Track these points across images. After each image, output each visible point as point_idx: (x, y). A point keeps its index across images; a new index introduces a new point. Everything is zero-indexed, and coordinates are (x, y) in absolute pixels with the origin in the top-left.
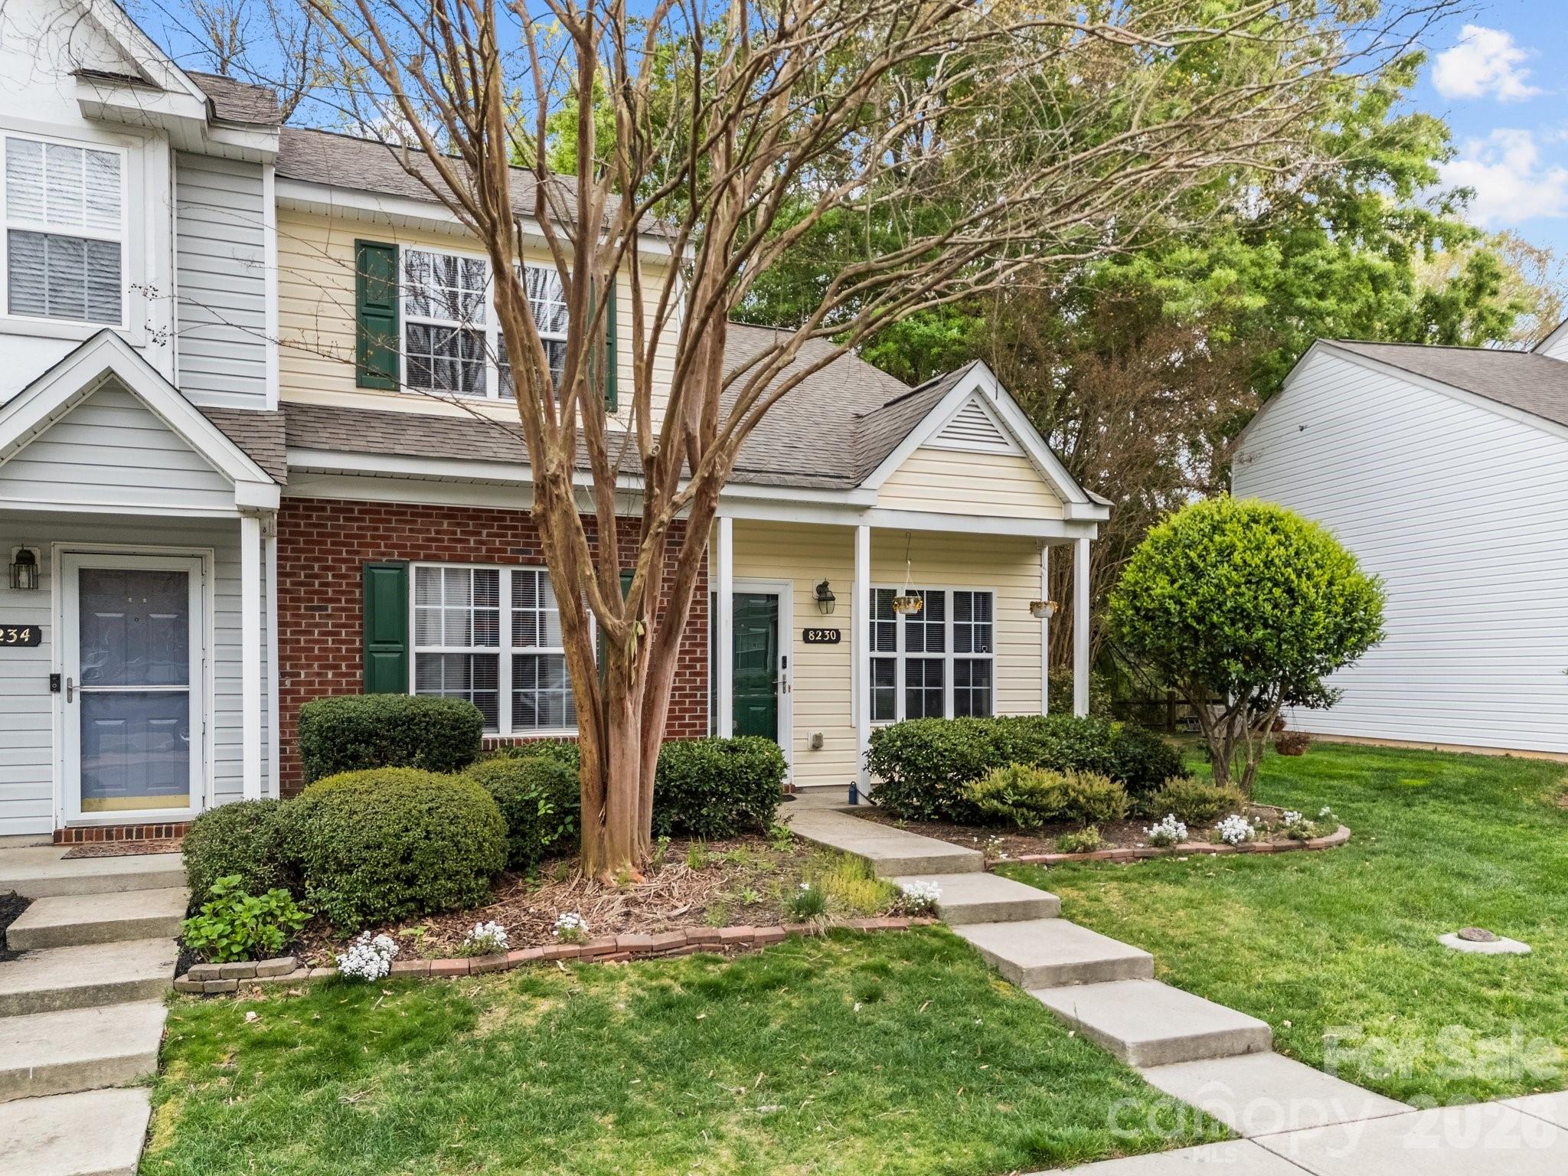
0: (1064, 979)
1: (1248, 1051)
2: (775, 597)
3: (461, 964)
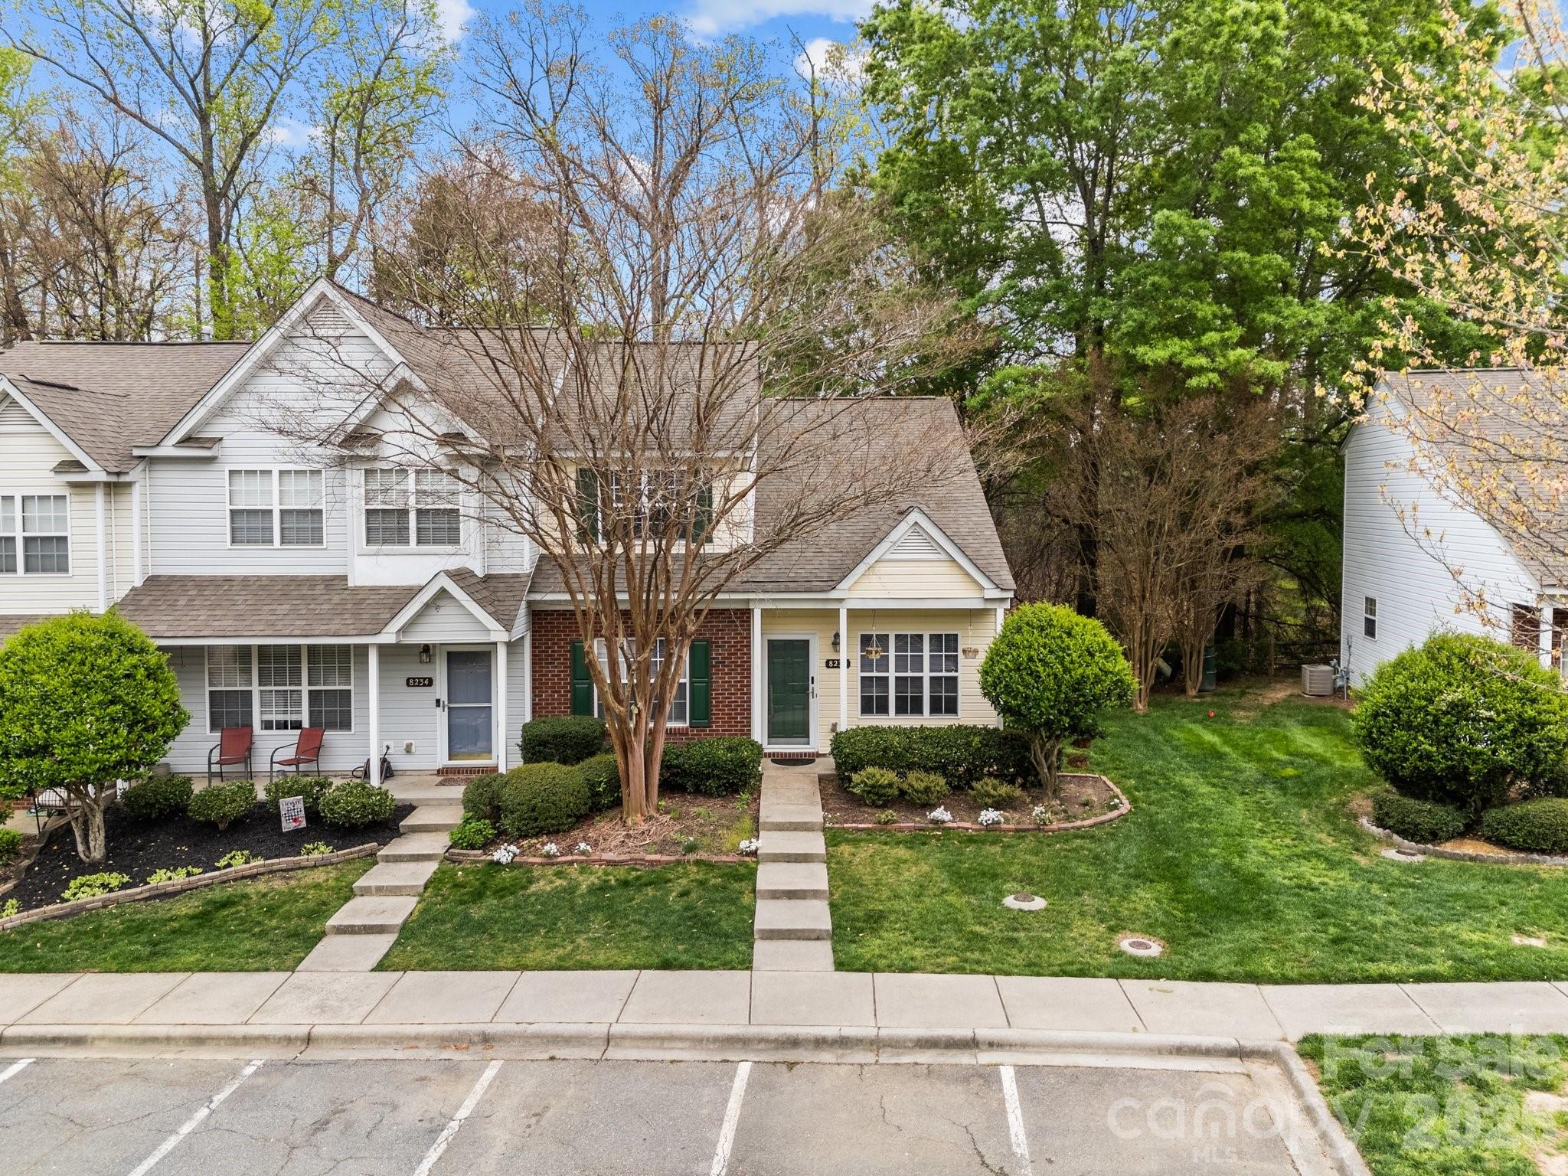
0: (781, 896)
1: (818, 939)
2: (807, 642)
3: (538, 860)
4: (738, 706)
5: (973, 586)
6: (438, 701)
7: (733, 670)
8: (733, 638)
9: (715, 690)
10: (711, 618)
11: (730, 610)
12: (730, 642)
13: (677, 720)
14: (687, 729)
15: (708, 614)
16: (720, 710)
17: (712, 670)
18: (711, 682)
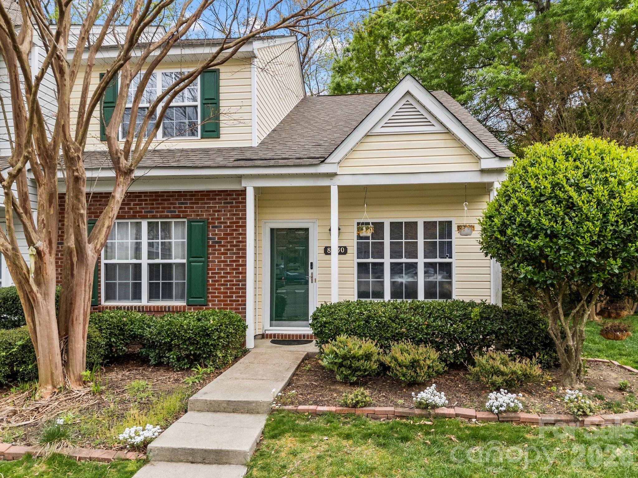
2: (307, 230)
4: (233, 285)
5: (468, 159)
7: (229, 250)
8: (229, 219)
9: (211, 269)
10: (208, 199)
11: (227, 191)
12: (226, 223)
13: (177, 298)
14: (184, 307)
15: (205, 195)
16: (216, 289)
17: (208, 250)
18: (208, 262)
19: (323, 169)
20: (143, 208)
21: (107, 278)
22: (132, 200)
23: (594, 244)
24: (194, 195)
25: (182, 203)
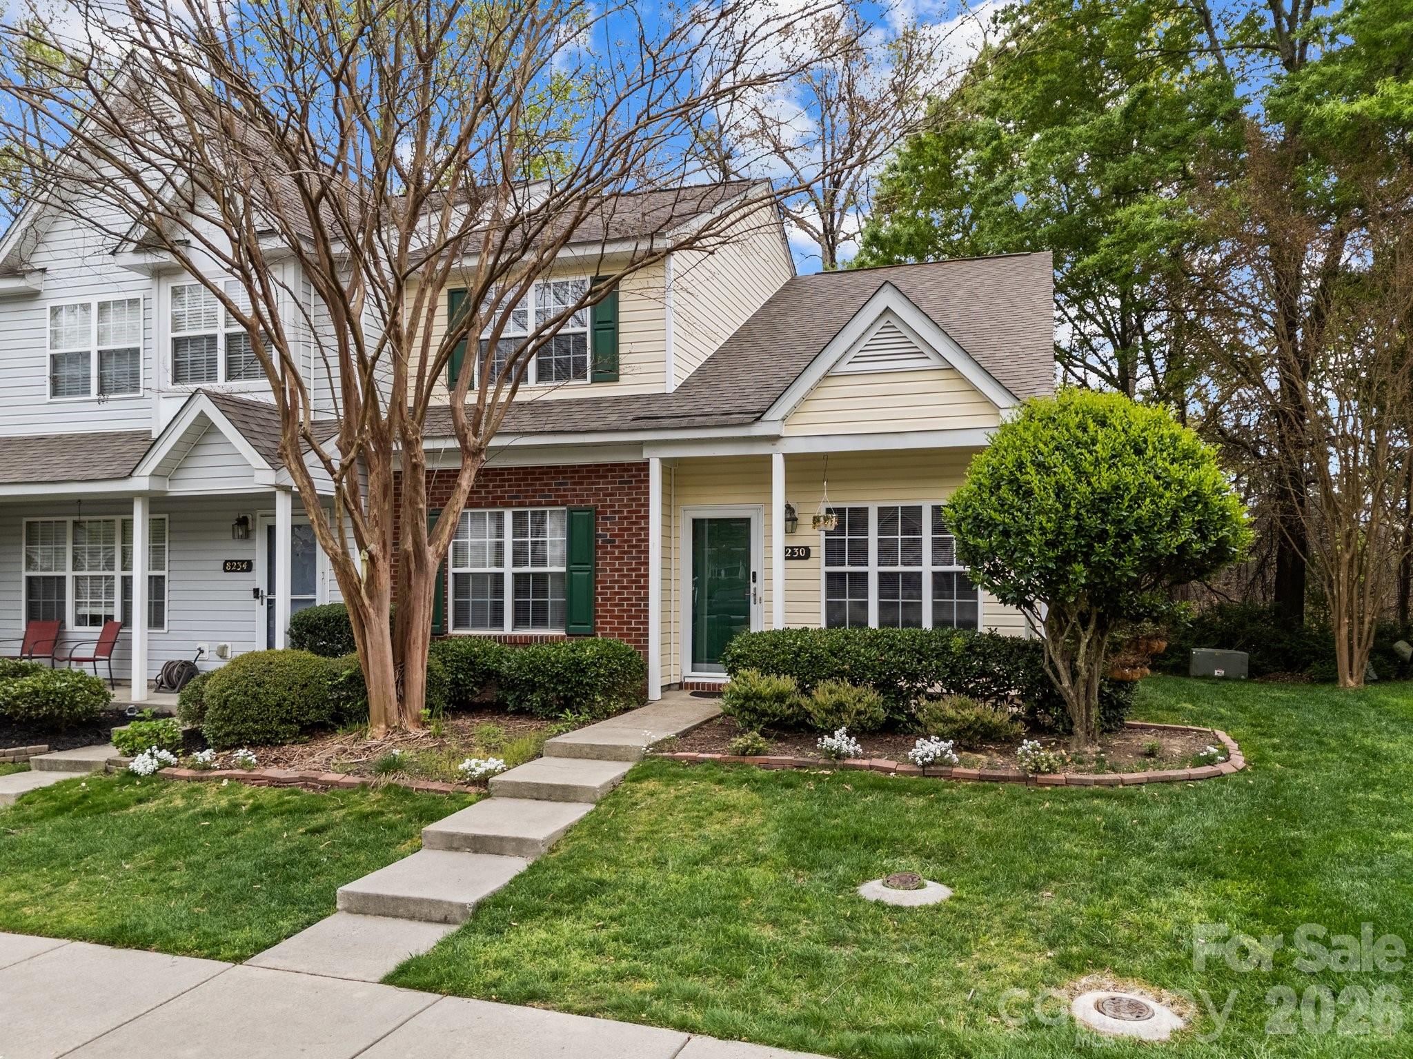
0: (455, 845)
2: (749, 520)
4: (632, 605)
5: (985, 409)
6: (256, 591)
7: (625, 553)
8: (626, 506)
9: (601, 582)
10: (596, 477)
11: (623, 464)
12: (622, 512)
13: (553, 626)
14: (563, 637)
15: (592, 471)
16: (607, 611)
17: (596, 553)
18: (596, 570)
19: (759, 430)
20: (506, 492)
21: (456, 595)
22: (491, 481)
23: (1051, 544)
24: (577, 472)
25: (561, 484)
